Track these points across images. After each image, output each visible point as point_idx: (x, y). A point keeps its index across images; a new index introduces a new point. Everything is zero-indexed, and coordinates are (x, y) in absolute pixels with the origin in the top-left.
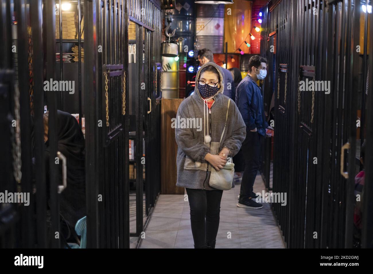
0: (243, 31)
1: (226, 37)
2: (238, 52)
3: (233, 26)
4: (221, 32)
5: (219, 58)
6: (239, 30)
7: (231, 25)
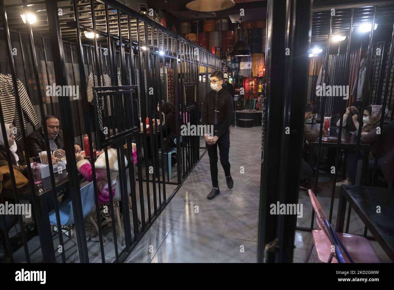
0: (260, 67)
1: (253, 69)
2: (258, 76)
3: (256, 65)
4: (251, 68)
5: (250, 79)
6: (258, 67)
7: (255, 64)
